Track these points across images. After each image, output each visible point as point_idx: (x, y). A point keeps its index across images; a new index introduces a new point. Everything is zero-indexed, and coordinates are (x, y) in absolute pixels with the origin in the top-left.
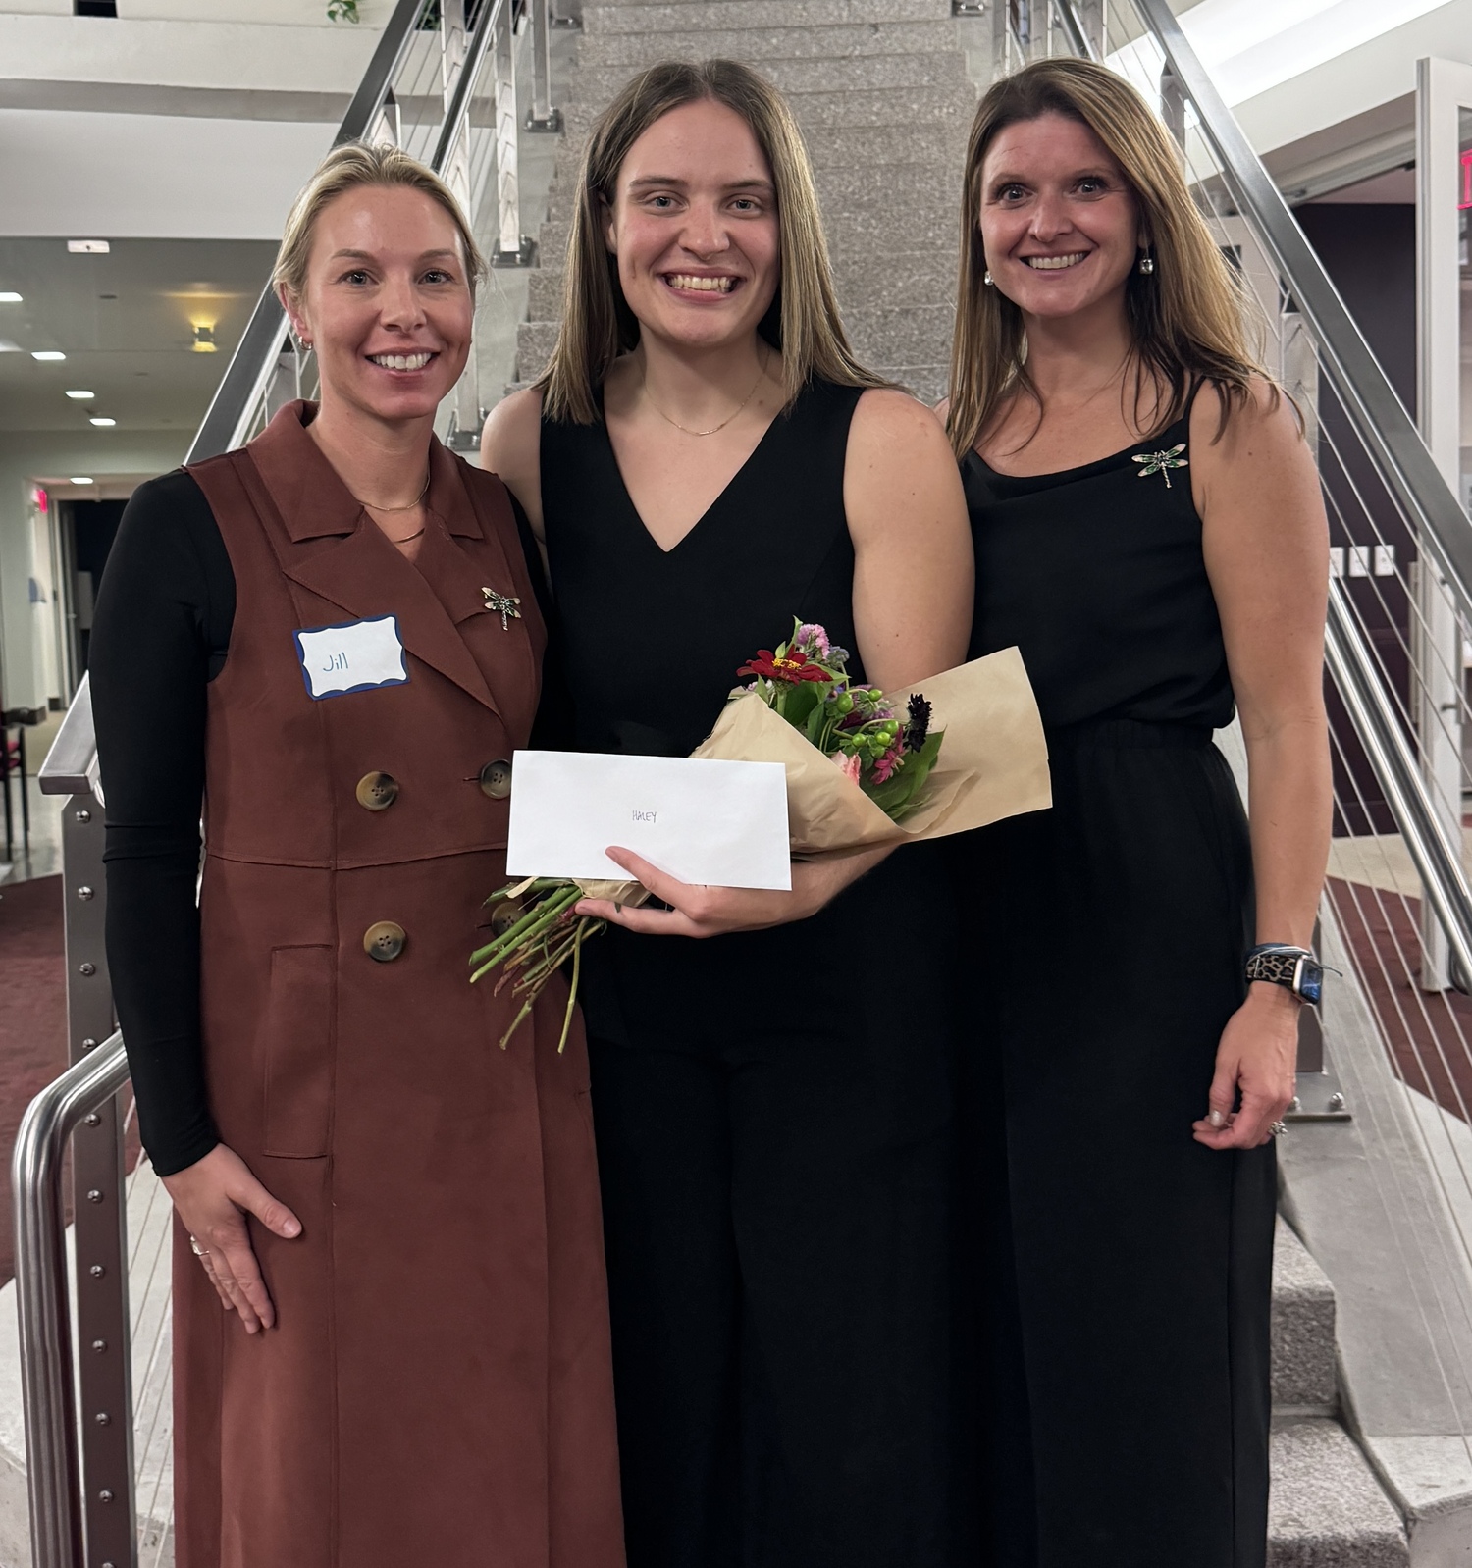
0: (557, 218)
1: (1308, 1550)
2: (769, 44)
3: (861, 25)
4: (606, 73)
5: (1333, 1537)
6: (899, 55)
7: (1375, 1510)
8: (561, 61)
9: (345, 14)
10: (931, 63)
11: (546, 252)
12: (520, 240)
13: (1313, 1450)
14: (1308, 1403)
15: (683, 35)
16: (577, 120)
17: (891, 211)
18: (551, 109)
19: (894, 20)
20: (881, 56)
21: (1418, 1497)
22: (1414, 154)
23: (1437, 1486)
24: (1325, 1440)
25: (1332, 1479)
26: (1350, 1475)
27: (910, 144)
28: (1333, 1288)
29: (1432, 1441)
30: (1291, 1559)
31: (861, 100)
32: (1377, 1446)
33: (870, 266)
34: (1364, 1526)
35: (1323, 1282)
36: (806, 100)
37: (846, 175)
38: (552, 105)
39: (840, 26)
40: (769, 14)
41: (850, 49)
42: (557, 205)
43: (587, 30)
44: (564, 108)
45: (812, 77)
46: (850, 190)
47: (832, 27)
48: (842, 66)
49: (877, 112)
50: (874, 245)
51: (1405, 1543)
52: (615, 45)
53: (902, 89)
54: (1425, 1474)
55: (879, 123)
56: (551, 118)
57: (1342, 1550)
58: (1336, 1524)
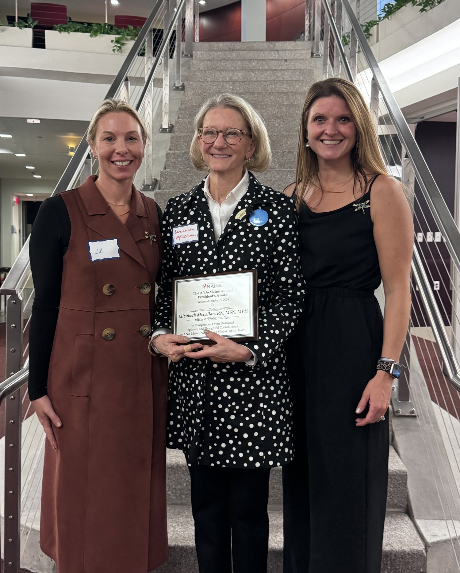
0: (181, 118)
1: (393, 554)
2: (252, 65)
3: (282, 59)
4: (199, 72)
5: (402, 550)
6: (293, 70)
7: (416, 542)
8: (185, 68)
9: (118, 50)
10: (303, 72)
11: (177, 129)
12: (169, 124)
13: (398, 522)
14: (398, 507)
15: (224, 61)
16: (189, 87)
17: (287, 119)
18: (181, 83)
19: (293, 58)
20: (288, 70)
21: (430, 539)
22: (457, 107)
23: (437, 536)
24: (402, 520)
25: (404, 532)
26: (409, 531)
27: (295, 98)
28: (407, 470)
29: (437, 521)
30: (388, 557)
31: (280, 84)
32: (419, 522)
33: (280, 137)
34: (412, 547)
35: (404, 469)
36: (262, 83)
37: (273, 108)
38: (181, 82)
39: (275, 60)
40: (252, 55)
41: (278, 67)
42: (181, 114)
43: (194, 58)
44: (185, 83)
45: (265, 76)
46: (275, 112)
47: (272, 60)
48: (275, 73)
49: (285, 88)
50: (281, 130)
51: (425, 554)
52: (203, 63)
53: (293, 80)
54: (433, 532)
55: (285, 91)
56: (181, 86)
57: (404, 555)
58: (403, 546)
